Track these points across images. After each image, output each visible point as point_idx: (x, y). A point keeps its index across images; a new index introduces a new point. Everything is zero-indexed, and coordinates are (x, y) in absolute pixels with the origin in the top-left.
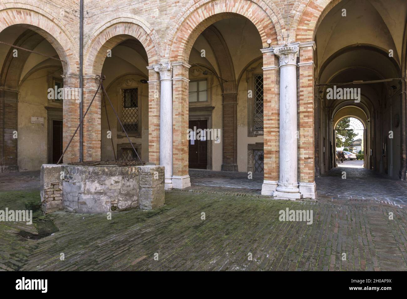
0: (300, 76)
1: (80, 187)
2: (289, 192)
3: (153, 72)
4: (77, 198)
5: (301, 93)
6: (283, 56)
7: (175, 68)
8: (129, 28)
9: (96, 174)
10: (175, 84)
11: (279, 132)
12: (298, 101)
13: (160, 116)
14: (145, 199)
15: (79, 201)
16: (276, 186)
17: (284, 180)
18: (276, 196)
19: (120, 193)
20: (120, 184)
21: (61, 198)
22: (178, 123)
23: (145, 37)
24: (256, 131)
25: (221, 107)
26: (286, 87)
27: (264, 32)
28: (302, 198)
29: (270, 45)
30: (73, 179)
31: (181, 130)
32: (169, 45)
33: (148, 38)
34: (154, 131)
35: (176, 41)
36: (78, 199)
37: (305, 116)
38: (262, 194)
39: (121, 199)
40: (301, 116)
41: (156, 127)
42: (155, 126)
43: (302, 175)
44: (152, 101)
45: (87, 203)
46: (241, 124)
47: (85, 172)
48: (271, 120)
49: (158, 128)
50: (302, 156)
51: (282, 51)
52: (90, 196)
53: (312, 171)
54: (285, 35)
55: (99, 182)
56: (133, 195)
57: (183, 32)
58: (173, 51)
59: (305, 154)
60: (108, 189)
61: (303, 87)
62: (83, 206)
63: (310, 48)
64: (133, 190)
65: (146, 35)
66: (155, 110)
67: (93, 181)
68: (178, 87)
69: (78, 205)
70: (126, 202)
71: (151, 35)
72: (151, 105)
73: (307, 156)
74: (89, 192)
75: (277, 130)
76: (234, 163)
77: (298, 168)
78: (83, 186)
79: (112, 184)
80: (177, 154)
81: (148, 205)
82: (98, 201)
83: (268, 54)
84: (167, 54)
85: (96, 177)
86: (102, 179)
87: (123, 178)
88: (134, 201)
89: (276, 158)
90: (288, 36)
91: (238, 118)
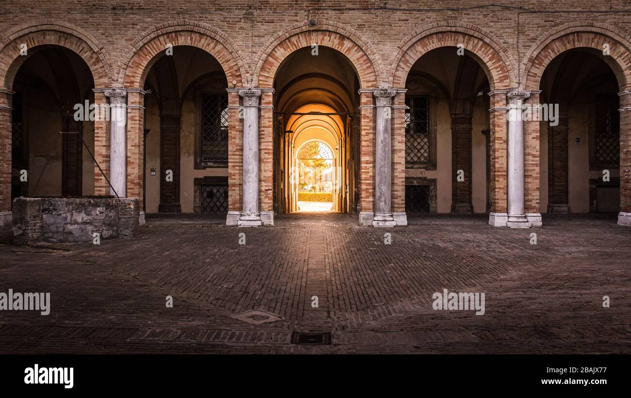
0: (262, 117)
1: (66, 218)
2: (252, 221)
3: (101, 96)
4: (62, 229)
5: (263, 133)
6: (247, 98)
7: (130, 95)
8: (66, 39)
9: (83, 205)
10: (130, 113)
11: (242, 166)
12: (260, 138)
13: (110, 146)
14: (125, 228)
15: (65, 231)
16: (238, 217)
17: (247, 210)
18: (240, 225)
19: (104, 223)
20: (104, 215)
21: (40, 230)
22: (133, 155)
23: (90, 54)
24: (204, 162)
25: (158, 130)
26: (250, 126)
27: (230, 72)
28: (262, 224)
29: (235, 86)
30: (58, 210)
31: (138, 162)
32: (123, 69)
33: (95, 56)
34: (102, 163)
35: (132, 66)
36: (64, 230)
37: (265, 153)
38: (227, 224)
39: (104, 228)
40: (263, 152)
41: (104, 159)
42: (103, 157)
43: (263, 205)
44: (100, 129)
45: (74, 232)
46: (185, 153)
47: (72, 203)
48: (236, 155)
49: (108, 159)
50: (263, 189)
51: (246, 94)
52: (76, 226)
53: (271, 201)
54: (249, 79)
55: (85, 213)
56: (114, 226)
57: (141, 57)
58: (127, 75)
59: (266, 186)
60: (93, 219)
61: (264, 127)
62: (69, 236)
63: (271, 94)
64: (114, 220)
65: (92, 52)
66: (104, 139)
67: (80, 212)
68: (135, 116)
69: (63, 235)
70: (108, 232)
71: (99, 54)
72: (98, 133)
73: (267, 188)
74: (76, 223)
75: (241, 164)
76: (176, 202)
77: (260, 199)
78: (69, 217)
79: (97, 215)
80: (133, 189)
81: (128, 234)
82: (84, 231)
83: (233, 93)
84: (122, 78)
85: (83, 208)
86: (89, 210)
87: (106, 209)
88: (114, 231)
89: (239, 190)
90: (252, 80)
91: (181, 146)
